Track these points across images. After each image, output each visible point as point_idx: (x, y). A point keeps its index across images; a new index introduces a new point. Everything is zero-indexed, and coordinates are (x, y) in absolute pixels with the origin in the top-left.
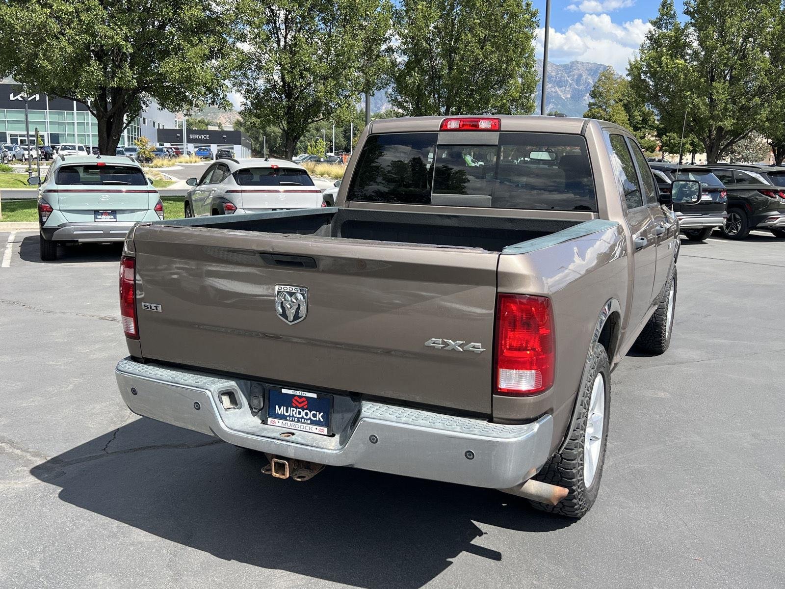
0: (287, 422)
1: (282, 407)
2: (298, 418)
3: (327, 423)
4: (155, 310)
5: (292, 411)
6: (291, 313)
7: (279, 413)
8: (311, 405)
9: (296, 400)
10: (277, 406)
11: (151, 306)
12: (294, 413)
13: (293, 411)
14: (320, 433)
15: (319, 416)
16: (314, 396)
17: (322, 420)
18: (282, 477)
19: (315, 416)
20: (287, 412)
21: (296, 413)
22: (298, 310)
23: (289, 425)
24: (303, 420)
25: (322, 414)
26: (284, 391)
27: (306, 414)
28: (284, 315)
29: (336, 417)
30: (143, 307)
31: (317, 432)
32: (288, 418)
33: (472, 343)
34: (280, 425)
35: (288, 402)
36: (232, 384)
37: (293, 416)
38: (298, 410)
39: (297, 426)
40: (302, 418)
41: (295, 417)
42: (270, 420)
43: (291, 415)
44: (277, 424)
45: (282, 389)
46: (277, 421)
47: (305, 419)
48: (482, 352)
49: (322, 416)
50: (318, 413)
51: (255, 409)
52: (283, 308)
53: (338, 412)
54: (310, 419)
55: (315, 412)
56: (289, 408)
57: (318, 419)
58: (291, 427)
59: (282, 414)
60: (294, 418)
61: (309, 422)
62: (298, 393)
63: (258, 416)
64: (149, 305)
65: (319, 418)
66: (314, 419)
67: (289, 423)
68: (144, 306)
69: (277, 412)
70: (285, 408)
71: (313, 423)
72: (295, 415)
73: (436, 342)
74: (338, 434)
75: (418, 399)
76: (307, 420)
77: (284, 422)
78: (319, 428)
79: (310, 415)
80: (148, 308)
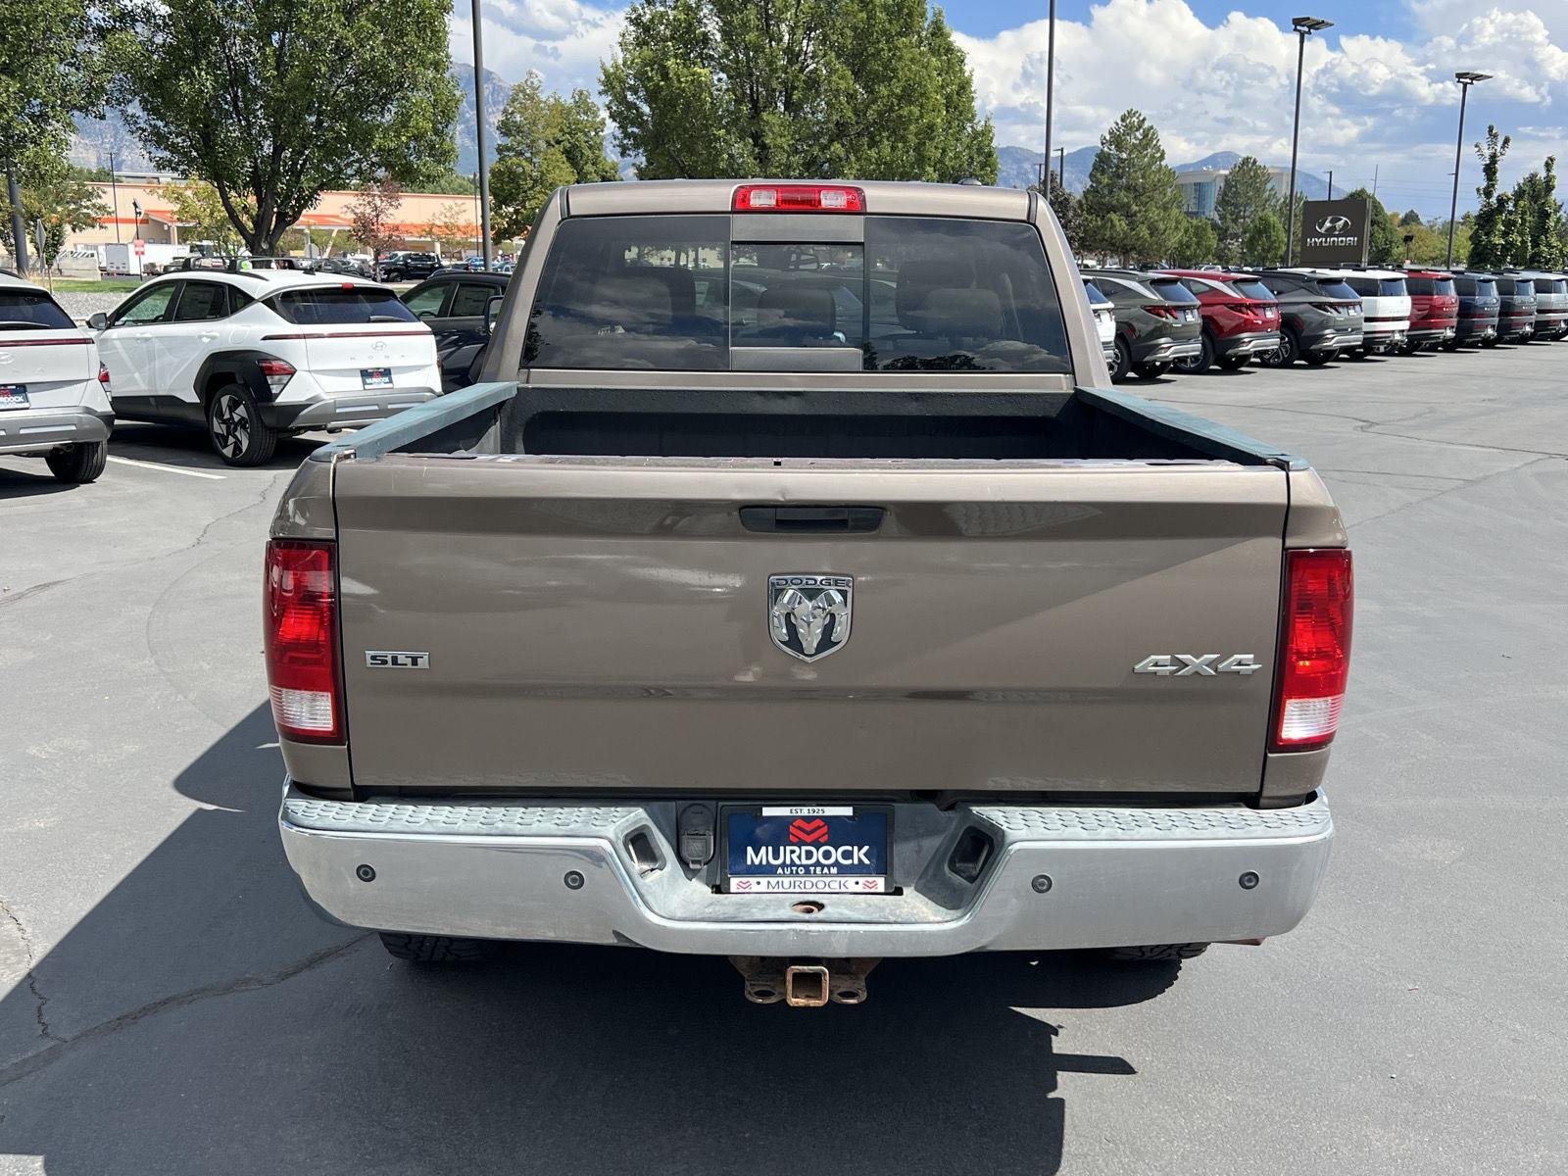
0: (780, 879)
1: (764, 849)
2: (807, 867)
3: (881, 865)
4: (410, 666)
5: (789, 853)
6: (811, 637)
7: (757, 862)
8: (837, 833)
9: (799, 828)
10: (750, 849)
11: (395, 660)
12: (794, 856)
13: (793, 852)
14: (868, 890)
15: (860, 854)
16: (848, 811)
17: (867, 862)
18: (813, 1003)
19: (847, 855)
20: (776, 856)
21: (799, 857)
22: (828, 629)
23: (786, 885)
24: (818, 869)
25: (866, 848)
26: (767, 812)
27: (827, 855)
28: (794, 641)
29: (903, 852)
30: (369, 661)
31: (859, 888)
32: (780, 871)
33: (1235, 657)
34: (763, 888)
35: (781, 834)
36: (635, 816)
37: (793, 863)
38: (804, 848)
39: (808, 885)
40: (818, 864)
41: (798, 866)
42: (734, 883)
43: (788, 862)
44: (755, 888)
45: (764, 809)
46: (753, 880)
47: (823, 866)
48: (1254, 671)
49: (865, 855)
50: (856, 848)
51: (693, 862)
52: (792, 629)
53: (906, 839)
54: (837, 864)
55: (850, 848)
56: (782, 848)
57: (856, 862)
58: (792, 890)
59: (764, 862)
60: (794, 868)
61: (834, 870)
62: (805, 811)
63: (700, 879)
64: (389, 655)
65: (859, 859)
66: (849, 862)
67: (786, 881)
68: (374, 658)
69: (749, 862)
70: (770, 848)
71: (844, 871)
72: (797, 862)
73: (1157, 663)
74: (909, 886)
75: (1103, 786)
76: (829, 867)
77: (773, 881)
78: (862, 880)
79: (837, 855)
80: (385, 662)
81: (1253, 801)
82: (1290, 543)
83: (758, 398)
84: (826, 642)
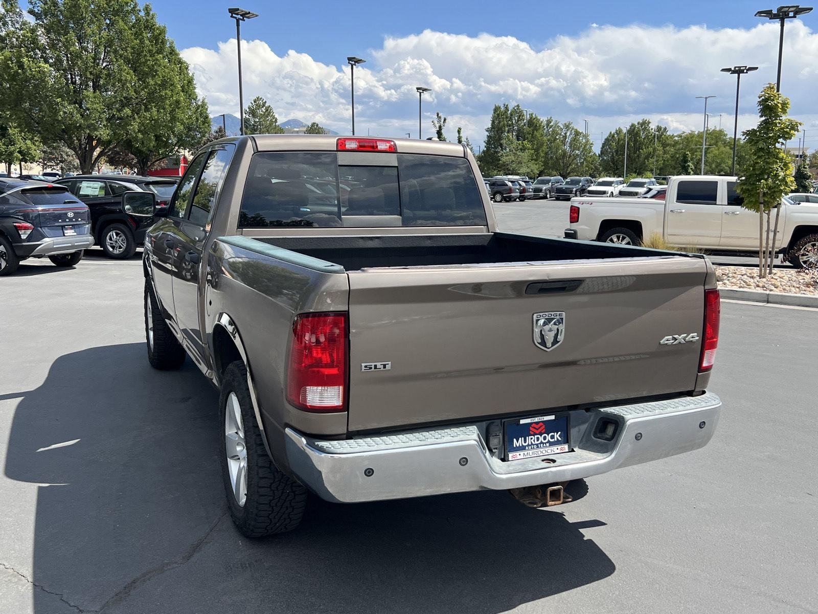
0: (528, 452)
1: (520, 438)
2: (537, 445)
3: (566, 440)
4: (382, 369)
5: (531, 440)
6: (550, 338)
7: (518, 445)
8: (549, 428)
9: (534, 428)
10: (515, 440)
11: (375, 366)
12: (532, 440)
13: (532, 439)
14: (562, 451)
15: (557, 436)
16: (553, 417)
17: (560, 439)
19: (552, 437)
20: (525, 442)
21: (534, 441)
22: (556, 336)
23: (531, 454)
24: (542, 445)
25: (559, 433)
26: (522, 422)
27: (545, 438)
29: (574, 432)
30: (363, 368)
31: (558, 451)
32: (527, 448)
33: (692, 334)
34: (522, 457)
35: (526, 431)
37: (532, 444)
38: (536, 436)
39: (539, 453)
40: (542, 443)
41: (534, 445)
42: (510, 455)
43: (530, 444)
44: (519, 457)
45: (521, 420)
46: (518, 454)
47: (543, 443)
48: (697, 340)
49: (559, 436)
50: (556, 433)
51: (494, 449)
52: (542, 336)
53: (575, 426)
54: (549, 442)
55: (553, 434)
56: (527, 438)
57: (556, 440)
58: (533, 456)
59: (521, 445)
60: (532, 446)
61: (548, 445)
62: (536, 420)
63: (496, 456)
64: (373, 364)
65: (557, 438)
66: (553, 440)
67: (531, 452)
68: (366, 367)
69: (515, 446)
70: (523, 438)
71: (551, 444)
72: (533, 443)
73: (667, 340)
74: (575, 447)
75: (645, 394)
76: (545, 443)
77: (526, 453)
78: (559, 447)
79: (548, 438)
80: (371, 368)
81: (690, 394)
82: (707, 287)
83: (360, 240)
84: (555, 341)
